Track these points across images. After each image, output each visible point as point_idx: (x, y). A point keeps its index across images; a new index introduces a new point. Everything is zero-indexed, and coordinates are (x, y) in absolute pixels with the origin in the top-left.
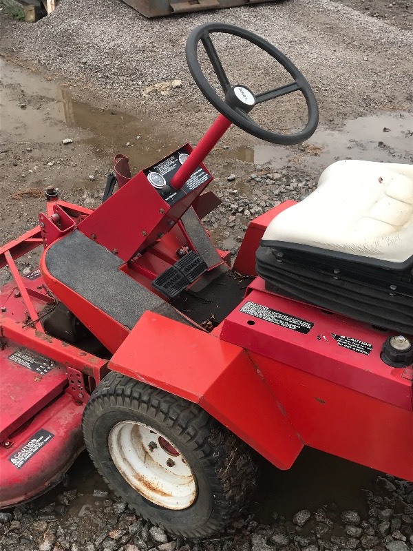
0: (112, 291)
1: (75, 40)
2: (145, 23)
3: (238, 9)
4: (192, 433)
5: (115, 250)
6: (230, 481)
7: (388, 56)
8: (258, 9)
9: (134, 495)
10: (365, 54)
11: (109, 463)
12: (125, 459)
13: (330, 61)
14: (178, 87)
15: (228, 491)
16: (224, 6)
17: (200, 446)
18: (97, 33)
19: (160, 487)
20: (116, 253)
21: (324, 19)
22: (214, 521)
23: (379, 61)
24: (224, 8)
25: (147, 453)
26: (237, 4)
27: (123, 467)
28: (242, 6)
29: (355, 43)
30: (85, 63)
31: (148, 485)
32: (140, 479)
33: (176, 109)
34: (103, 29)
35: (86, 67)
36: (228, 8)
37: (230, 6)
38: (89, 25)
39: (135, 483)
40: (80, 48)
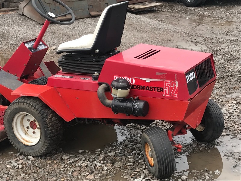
0: (14, 84)
1: (6, 35)
2: (40, 26)
3: (86, 19)
4: (37, 108)
5: (16, 74)
6: (50, 124)
7: (157, 34)
8: (96, 19)
9: (22, 145)
10: (146, 33)
11: (13, 134)
12: (18, 133)
13: (128, 37)
14: (54, 49)
15: (50, 127)
16: (79, 18)
17: (40, 112)
18: (17, 31)
19: (31, 141)
20: (16, 75)
21: (128, 21)
22: (47, 141)
23: (152, 36)
24: (79, 19)
25: (26, 132)
26: (86, 17)
27: (18, 136)
28: (88, 17)
29: (142, 30)
30: (11, 44)
31: (27, 141)
32: (24, 139)
33: (53, 57)
34: (20, 30)
35: (11, 45)
36: (81, 19)
37: (82, 17)
38: (13, 29)
39: (22, 141)
40: (8, 38)
